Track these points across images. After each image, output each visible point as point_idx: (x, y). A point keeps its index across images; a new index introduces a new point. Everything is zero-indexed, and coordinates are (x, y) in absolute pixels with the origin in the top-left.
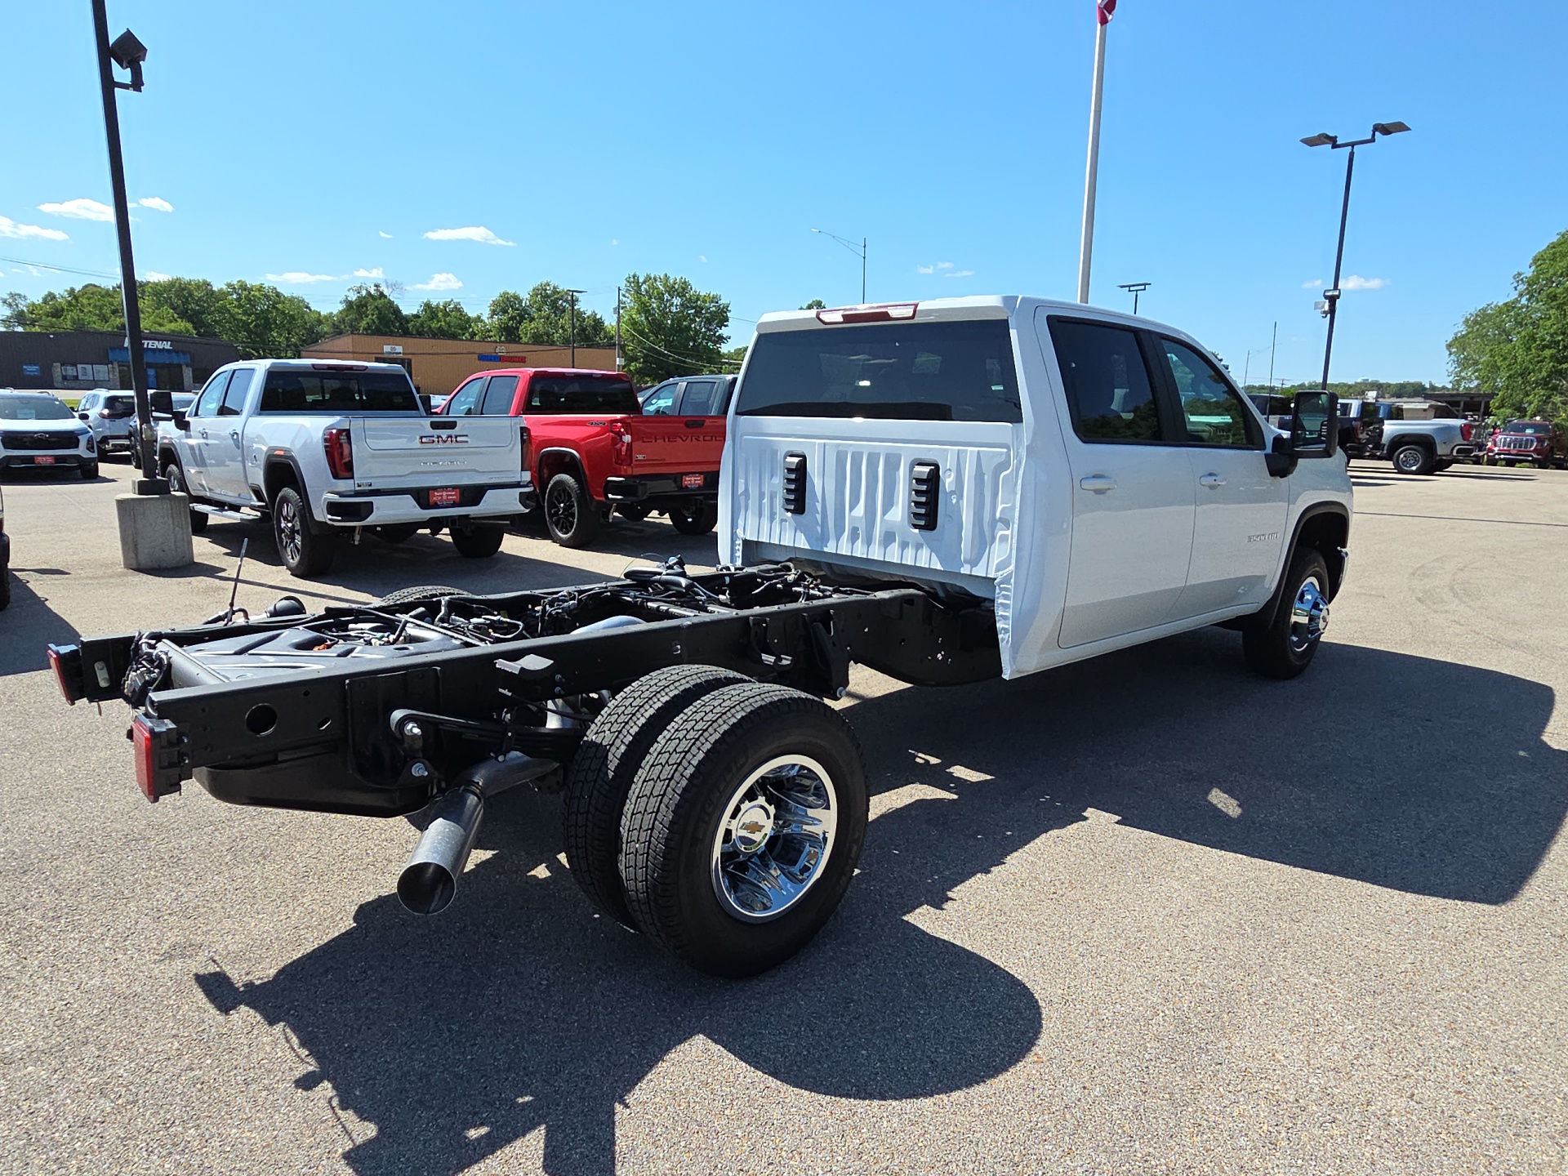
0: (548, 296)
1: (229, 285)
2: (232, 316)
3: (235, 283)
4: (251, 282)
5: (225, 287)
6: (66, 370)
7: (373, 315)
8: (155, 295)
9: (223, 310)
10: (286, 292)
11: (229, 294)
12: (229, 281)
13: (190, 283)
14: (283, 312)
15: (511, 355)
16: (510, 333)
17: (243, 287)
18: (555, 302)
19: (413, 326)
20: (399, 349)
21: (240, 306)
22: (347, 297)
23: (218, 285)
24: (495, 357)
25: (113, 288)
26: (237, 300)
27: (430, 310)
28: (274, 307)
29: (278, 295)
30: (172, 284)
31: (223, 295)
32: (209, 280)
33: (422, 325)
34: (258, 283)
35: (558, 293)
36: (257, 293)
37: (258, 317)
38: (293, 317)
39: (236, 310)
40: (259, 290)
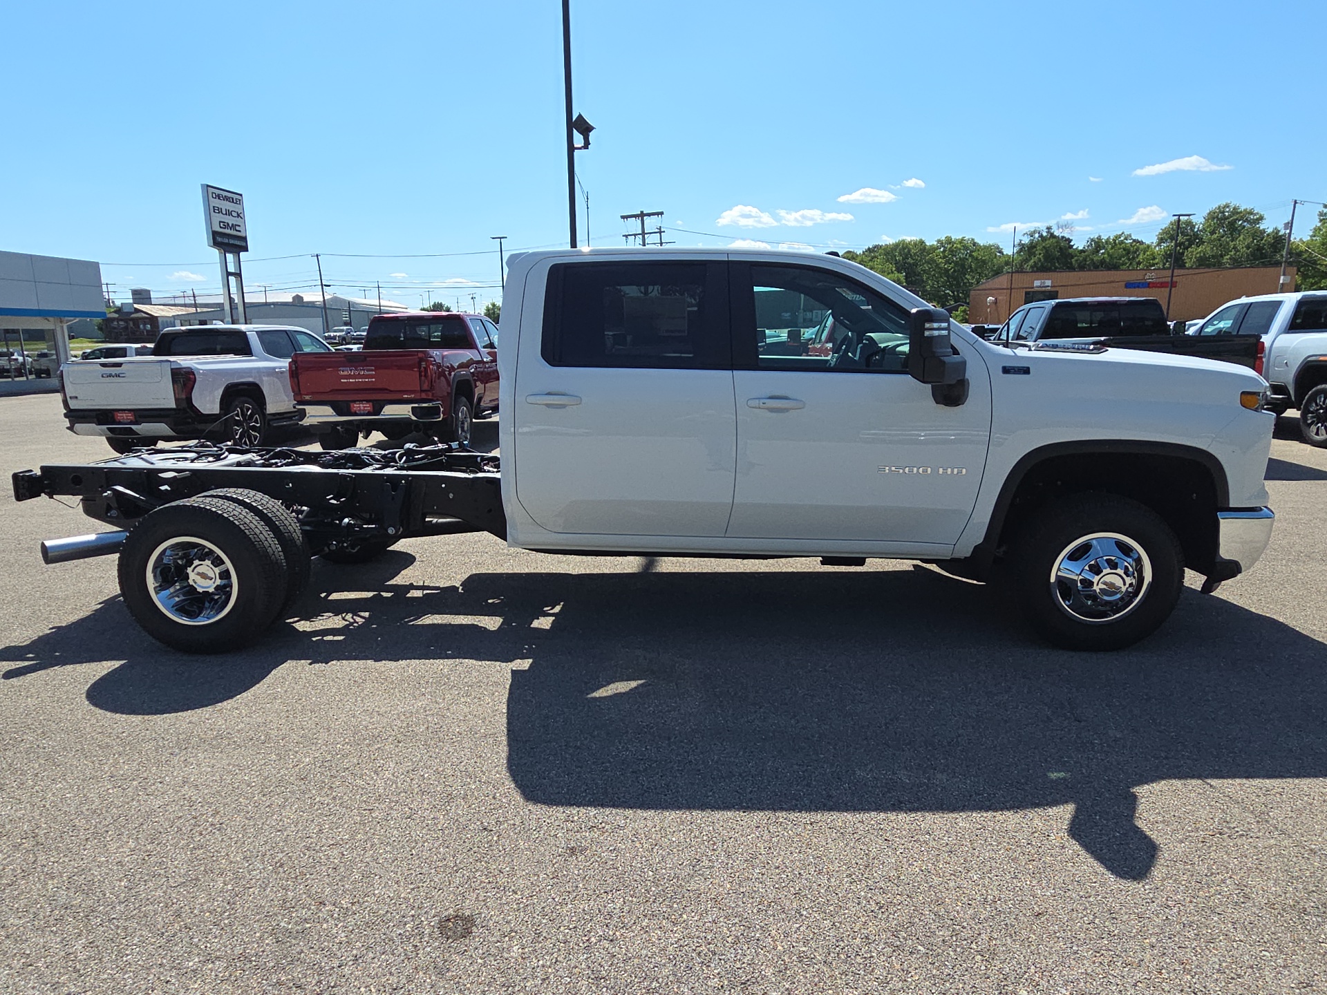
0: (1226, 218)
1: (939, 241)
2: (937, 265)
3: (944, 238)
4: (956, 236)
5: (935, 243)
6: (806, 314)
7: (1040, 254)
8: (885, 255)
9: (932, 261)
10: (982, 242)
11: (938, 248)
12: (939, 238)
13: (910, 243)
14: (977, 259)
15: (1161, 280)
16: (1175, 259)
17: (949, 241)
18: (1232, 224)
19: (1077, 260)
20: (1048, 283)
21: (945, 257)
22: (1021, 241)
23: (931, 242)
24: (1143, 283)
25: (863, 252)
26: (944, 251)
27: (1098, 244)
28: (971, 255)
29: (974, 244)
30: (897, 245)
31: (933, 249)
32: (923, 239)
33: (1085, 260)
34: (961, 237)
35: (1238, 213)
36: (959, 246)
37: (956, 263)
38: (984, 262)
39: (940, 260)
40: (961, 243)
